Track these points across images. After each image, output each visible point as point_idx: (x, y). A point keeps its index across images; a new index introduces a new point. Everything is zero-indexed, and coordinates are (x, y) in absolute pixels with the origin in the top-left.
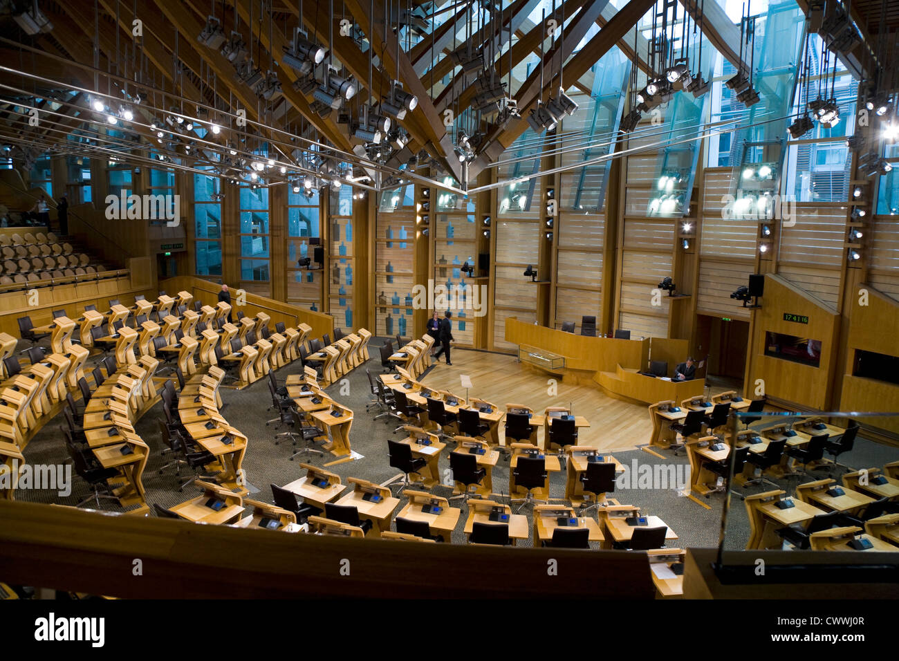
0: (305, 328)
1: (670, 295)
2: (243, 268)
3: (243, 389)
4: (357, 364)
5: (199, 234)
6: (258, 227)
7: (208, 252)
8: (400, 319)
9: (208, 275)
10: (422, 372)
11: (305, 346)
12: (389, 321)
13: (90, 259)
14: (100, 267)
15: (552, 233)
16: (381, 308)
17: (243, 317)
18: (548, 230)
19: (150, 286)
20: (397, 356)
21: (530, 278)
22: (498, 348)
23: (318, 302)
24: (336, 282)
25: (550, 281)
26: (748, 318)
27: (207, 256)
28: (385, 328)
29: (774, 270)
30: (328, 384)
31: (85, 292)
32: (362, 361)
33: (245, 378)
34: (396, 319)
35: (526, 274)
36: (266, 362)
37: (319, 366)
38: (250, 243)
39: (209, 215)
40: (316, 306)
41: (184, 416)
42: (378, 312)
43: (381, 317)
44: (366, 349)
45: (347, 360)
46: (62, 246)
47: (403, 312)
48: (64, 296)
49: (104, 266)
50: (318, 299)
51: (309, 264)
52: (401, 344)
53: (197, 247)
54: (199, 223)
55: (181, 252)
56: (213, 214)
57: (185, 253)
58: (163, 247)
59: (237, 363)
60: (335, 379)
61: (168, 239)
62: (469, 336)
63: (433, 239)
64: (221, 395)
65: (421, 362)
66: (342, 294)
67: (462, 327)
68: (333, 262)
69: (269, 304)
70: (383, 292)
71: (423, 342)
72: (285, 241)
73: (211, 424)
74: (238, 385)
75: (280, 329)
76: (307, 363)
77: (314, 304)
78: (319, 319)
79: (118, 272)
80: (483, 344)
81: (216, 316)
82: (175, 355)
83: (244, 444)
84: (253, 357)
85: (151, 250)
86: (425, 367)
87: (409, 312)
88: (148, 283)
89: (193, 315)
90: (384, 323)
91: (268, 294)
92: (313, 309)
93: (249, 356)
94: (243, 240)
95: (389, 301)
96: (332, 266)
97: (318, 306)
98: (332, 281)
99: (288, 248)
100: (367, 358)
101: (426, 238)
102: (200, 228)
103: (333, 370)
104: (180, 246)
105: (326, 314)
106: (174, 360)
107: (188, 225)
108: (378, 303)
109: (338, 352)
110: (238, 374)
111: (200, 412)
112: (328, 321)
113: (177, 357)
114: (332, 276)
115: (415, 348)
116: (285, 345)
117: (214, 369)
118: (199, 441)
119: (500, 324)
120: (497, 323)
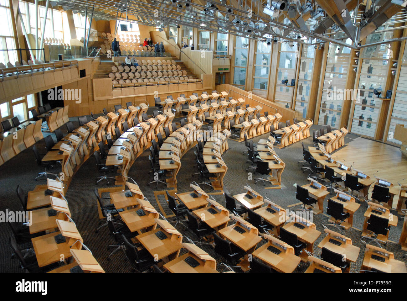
0: (279, 116)
2: (255, 82)
3: (240, 142)
4: (302, 138)
5: (237, 64)
6: (265, 61)
7: (240, 73)
8: (333, 117)
9: (239, 84)
10: (337, 148)
11: (276, 125)
12: (326, 118)
13: (188, 73)
14: (191, 77)
16: (323, 110)
17: (249, 107)
19: (211, 88)
20: (323, 138)
22: (390, 142)
23: (289, 103)
24: (301, 93)
27: (240, 75)
28: (323, 121)
30: (283, 146)
31: (183, 88)
32: (305, 137)
33: (243, 137)
34: (330, 117)
36: (255, 131)
37: (278, 137)
39: (243, 55)
40: (288, 105)
41: (205, 151)
42: (321, 111)
43: (322, 115)
44: (308, 131)
45: (296, 136)
46: (176, 66)
47: (335, 113)
48: (173, 89)
49: (193, 77)
50: (290, 101)
51: (287, 83)
52: (329, 130)
53: (235, 70)
54: (237, 58)
55: (228, 72)
56: (244, 54)
57: (229, 73)
58: (219, 69)
59: (240, 129)
60: (287, 144)
61: (222, 66)
62: (372, 132)
63: (359, 73)
64: (228, 144)
65: (337, 143)
66: (303, 99)
67: (369, 126)
68: (300, 82)
69: (264, 102)
70: (325, 101)
71: (341, 132)
72: (277, 70)
73: (214, 158)
74: (239, 140)
75: (266, 115)
76: (273, 134)
77: (287, 104)
78: (288, 112)
79: (197, 80)
80: (380, 138)
81: (237, 105)
82: (212, 121)
83: (225, 170)
84: (248, 127)
85: (213, 71)
86: (340, 146)
87: (338, 114)
88: (210, 86)
89: (225, 103)
90: (323, 118)
91: (266, 96)
92: (287, 106)
93: (246, 126)
94: (257, 68)
95: (328, 106)
96: (299, 85)
97: (289, 105)
98: (298, 93)
99: (278, 73)
100: (309, 135)
101: (355, 73)
102: (237, 61)
103: (287, 140)
104: (227, 69)
105: (293, 110)
106: (212, 124)
107: (232, 59)
108: (321, 107)
109: (291, 131)
110: (239, 134)
111: (212, 151)
112: (293, 113)
113: (213, 122)
114: (298, 90)
115: (334, 135)
116: (266, 123)
117: (226, 131)
118: (206, 164)
119: (393, 127)
120: (391, 127)
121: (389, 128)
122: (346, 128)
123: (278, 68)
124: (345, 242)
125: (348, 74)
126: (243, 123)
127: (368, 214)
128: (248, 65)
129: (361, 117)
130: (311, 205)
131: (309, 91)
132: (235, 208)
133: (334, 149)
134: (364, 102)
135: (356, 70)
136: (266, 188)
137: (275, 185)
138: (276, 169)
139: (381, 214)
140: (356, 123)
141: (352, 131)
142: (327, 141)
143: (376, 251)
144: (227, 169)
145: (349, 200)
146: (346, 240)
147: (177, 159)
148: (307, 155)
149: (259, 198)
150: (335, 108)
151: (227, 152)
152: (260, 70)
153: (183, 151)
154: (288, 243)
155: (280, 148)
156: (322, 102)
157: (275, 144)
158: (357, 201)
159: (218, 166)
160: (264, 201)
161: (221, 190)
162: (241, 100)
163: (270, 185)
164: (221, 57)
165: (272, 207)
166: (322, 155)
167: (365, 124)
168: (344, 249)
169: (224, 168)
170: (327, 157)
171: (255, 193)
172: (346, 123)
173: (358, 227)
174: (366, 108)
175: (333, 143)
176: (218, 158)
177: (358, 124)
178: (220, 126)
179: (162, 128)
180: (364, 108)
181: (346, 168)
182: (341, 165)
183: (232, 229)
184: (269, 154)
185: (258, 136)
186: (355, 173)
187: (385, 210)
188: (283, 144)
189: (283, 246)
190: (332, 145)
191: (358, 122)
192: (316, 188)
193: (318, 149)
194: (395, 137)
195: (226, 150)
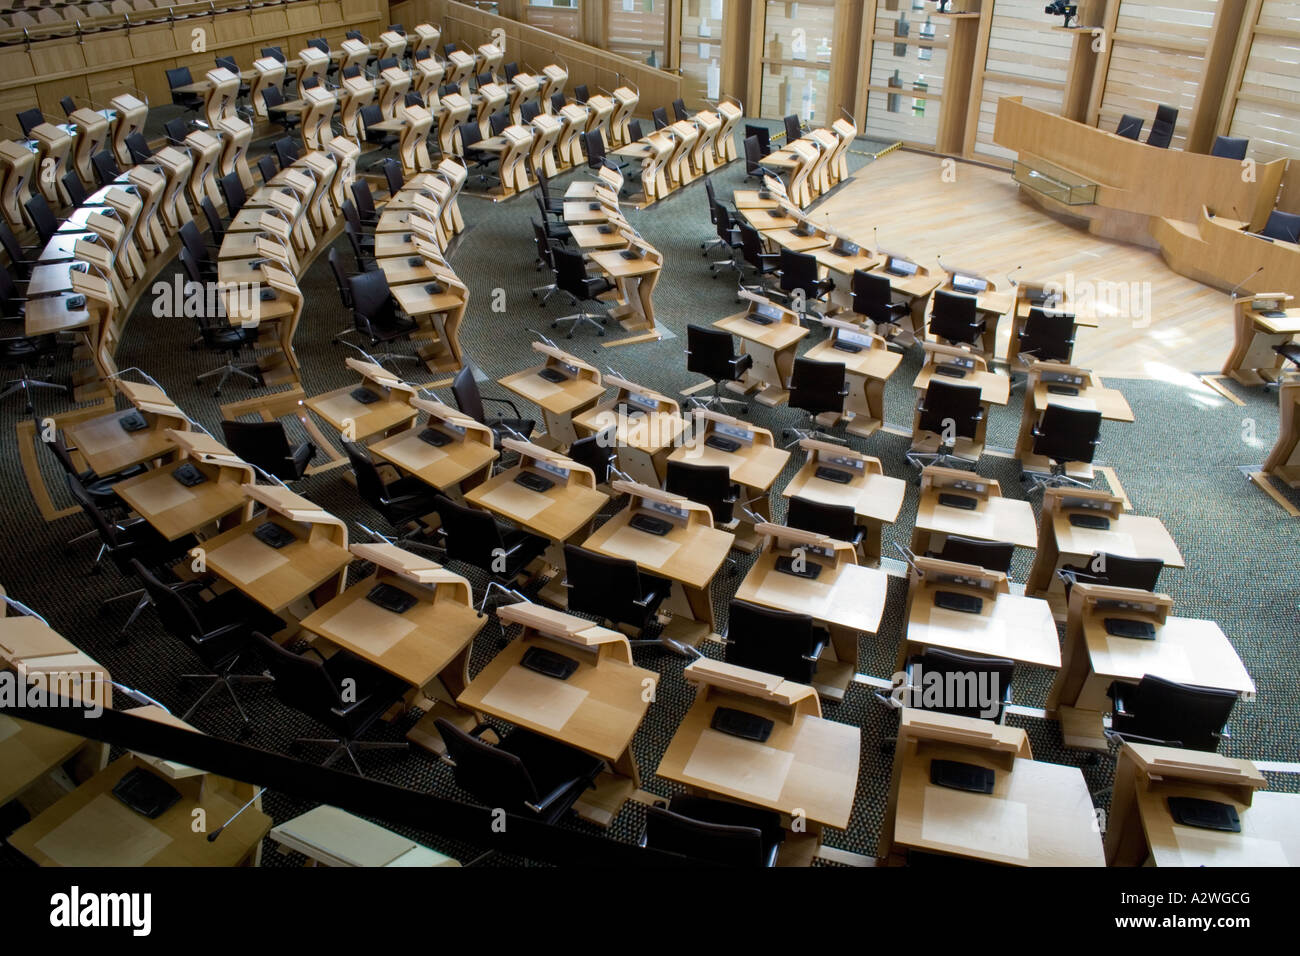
0: (628, 97)
3: (505, 201)
4: (711, 167)
10: (826, 188)
12: (785, 90)
16: (772, 65)
17: (518, 73)
20: (777, 158)
22: (984, 156)
23: (659, 48)
24: (694, 13)
25: (1102, 28)
28: (776, 102)
30: (651, 201)
32: (722, 162)
33: (509, 183)
34: (799, 86)
36: (550, 156)
41: (382, 244)
42: (767, 71)
43: (772, 83)
44: (731, 141)
45: (691, 158)
48: (233, 32)
50: (660, 42)
52: (794, 130)
59: (496, 155)
60: (664, 192)
62: (924, 123)
64: (462, 209)
65: (824, 172)
70: (777, 35)
71: (834, 134)
73: (418, 262)
74: (496, 194)
75: (583, 97)
77: (653, 53)
78: (657, 80)
80: (955, 143)
81: (476, 69)
82: (396, 137)
83: (462, 298)
84: (525, 145)
86: (833, 181)
89: (432, 67)
90: (776, 92)
92: (651, 61)
93: (518, 142)
95: (788, 52)
97: (660, 56)
98: (686, 8)
100: (733, 156)
103: (661, 175)
105: (672, 72)
106: (394, 146)
108: (767, 55)
109: (672, 145)
110: (496, 174)
111: (408, 240)
112: (673, 84)
113: (397, 141)
114: (686, 2)
115: (815, 146)
116: (587, 127)
117: (448, 166)
118: (391, 289)
119: (990, 108)
120: (985, 107)
121: (979, 111)
122: (851, 123)
124: (862, 471)
126: (504, 133)
127: (922, 381)
129: (894, 82)
131: (723, 3)
133: (815, 195)
134: (901, 28)
136: (606, 345)
137: (637, 332)
138: (635, 276)
139: (961, 374)
140: (879, 102)
141: (870, 132)
142: (791, 169)
144: (467, 295)
145: (868, 348)
146: (865, 462)
147: (288, 283)
148: (724, 218)
149: (588, 375)
151: (461, 240)
153: (300, 252)
154: (692, 498)
155: (640, 206)
156: (769, 39)
157: (624, 195)
159: (436, 288)
160: (603, 384)
162: (492, 52)
163: (619, 331)
165: (631, 397)
166: (778, 214)
167: (906, 104)
169: (459, 293)
170: (798, 220)
171: (573, 361)
172: (847, 103)
173: (898, 425)
174: (908, 48)
175: (811, 173)
176: (433, 261)
177: (885, 107)
178: (423, 151)
179: (212, 182)
180: (900, 50)
182: (840, 241)
183: (510, 483)
184: (606, 228)
185: (566, 173)
186: (883, 261)
187: (974, 361)
188: (652, 192)
189: (676, 509)
190: (809, 180)
191: (886, 97)
192: (766, 321)
193: (765, 197)
194: (999, 138)
195: (455, 234)
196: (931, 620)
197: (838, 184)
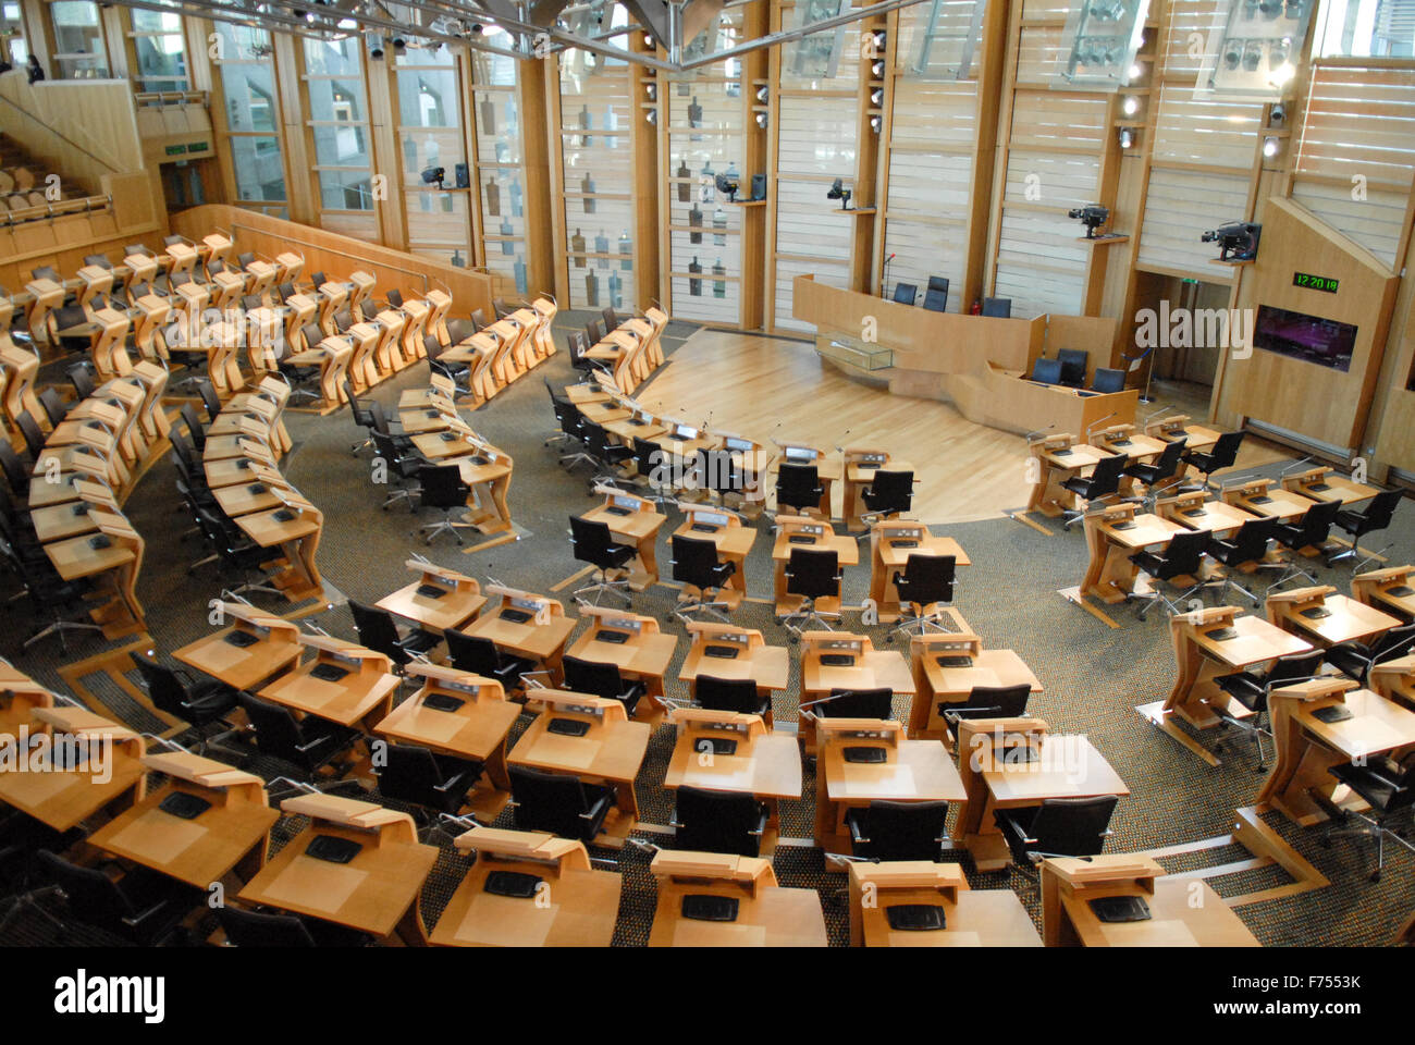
0: (441, 299)
1: (1090, 237)
2: (324, 186)
3: (330, 414)
4: (533, 363)
5: (237, 122)
6: (345, 105)
7: (257, 156)
8: (611, 279)
9: (262, 200)
10: (646, 375)
11: (440, 331)
12: (592, 282)
13: (35, 178)
15: (880, 117)
16: (577, 259)
17: (324, 281)
18: (872, 112)
19: (153, 225)
20: (599, 351)
21: (839, 202)
22: (785, 330)
23: (463, 247)
24: (495, 211)
25: (876, 208)
26: (1228, 279)
27: (257, 165)
28: (584, 294)
29: (1285, 191)
30: (481, 401)
31: (32, 243)
32: (543, 357)
33: (332, 395)
34: (603, 278)
35: (830, 196)
36: (370, 365)
37: (461, 372)
38: (333, 139)
39: (252, 86)
40: (461, 256)
41: (215, 473)
42: (572, 265)
43: (578, 276)
44: (549, 336)
45: (513, 358)
47: (615, 265)
50: (465, 243)
51: (442, 179)
52: (612, 323)
53: (236, 146)
54: (234, 102)
55: (207, 159)
56: (259, 84)
57: (215, 159)
58: (170, 150)
59: (315, 369)
60: (492, 392)
61: (176, 137)
62: (731, 308)
63: (664, 130)
64: (288, 427)
65: (643, 358)
66: (506, 233)
67: (719, 292)
68: (486, 175)
69: (375, 254)
70: (578, 230)
71: (648, 322)
72: (397, 135)
73: (259, 489)
74: (320, 407)
75: (396, 302)
76: (438, 367)
77: (457, 253)
78: (466, 280)
79: (89, 201)
80: (755, 323)
81: (277, 279)
82: (201, 357)
83: (317, 524)
84: (344, 357)
85: (147, 158)
86: (652, 366)
87: (627, 265)
88: (150, 220)
89: (231, 280)
90: (584, 285)
91: (375, 234)
92: (456, 261)
93: (337, 354)
94: (319, 134)
95: (591, 246)
96: (485, 182)
97: (465, 256)
98: (486, 210)
99: (402, 148)
100: (552, 350)
101: (652, 129)
102: (236, 112)
103: (488, 377)
104: (203, 147)
105: (479, 271)
106: (201, 365)
107: (212, 105)
108: (571, 250)
109: (495, 345)
110: (318, 388)
111: (244, 466)
112: (482, 284)
113: (205, 360)
114: (485, 201)
115: (632, 335)
116: (404, 332)
117: (269, 384)
118: (236, 520)
119: (785, 286)
120: (779, 285)
121: (774, 290)
122: (658, 307)
123: (400, 129)
124: (746, 645)
125: (633, 133)
126: (321, 345)
127: (784, 552)
128: (284, 125)
129: (694, 268)
130: (624, 565)
131: (522, 200)
132: (399, 641)
133: (638, 382)
134: (696, 217)
135: (655, 118)
136: (466, 551)
137: (495, 535)
138: (487, 482)
139: (812, 540)
140: (682, 287)
141: (676, 315)
142: (614, 360)
143: (827, 644)
144: (321, 518)
145: (724, 526)
146: (748, 636)
147: (122, 527)
148: (569, 414)
149: (465, 586)
150: (614, 248)
151: (290, 460)
152: (332, 139)
153: (118, 489)
155: (473, 407)
156: (571, 234)
157: (457, 399)
158: (746, 523)
159: (286, 515)
160: (483, 593)
161: (318, 597)
162: (291, 261)
163: (477, 536)
164: (168, 102)
165: (514, 603)
166: (612, 405)
167: (707, 287)
168: (749, 664)
169: (311, 517)
170: (631, 410)
171: (450, 575)
172: (652, 292)
173: (761, 591)
174: (704, 236)
175: (631, 363)
176: (277, 487)
177: (688, 290)
180: (696, 238)
181: (691, 433)
182: (676, 426)
183: (419, 707)
184: (449, 435)
185: (387, 380)
186: (720, 442)
187: (822, 527)
188: (480, 392)
189: (591, 708)
190: (631, 368)
191: (688, 282)
192: (624, 512)
193: (597, 390)
194: (798, 313)
195: (284, 454)
196: (847, 776)
197: (657, 369)
